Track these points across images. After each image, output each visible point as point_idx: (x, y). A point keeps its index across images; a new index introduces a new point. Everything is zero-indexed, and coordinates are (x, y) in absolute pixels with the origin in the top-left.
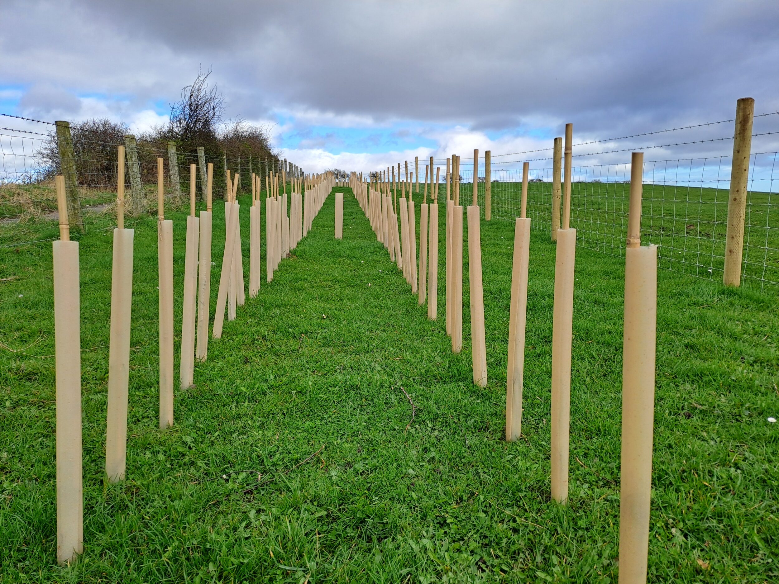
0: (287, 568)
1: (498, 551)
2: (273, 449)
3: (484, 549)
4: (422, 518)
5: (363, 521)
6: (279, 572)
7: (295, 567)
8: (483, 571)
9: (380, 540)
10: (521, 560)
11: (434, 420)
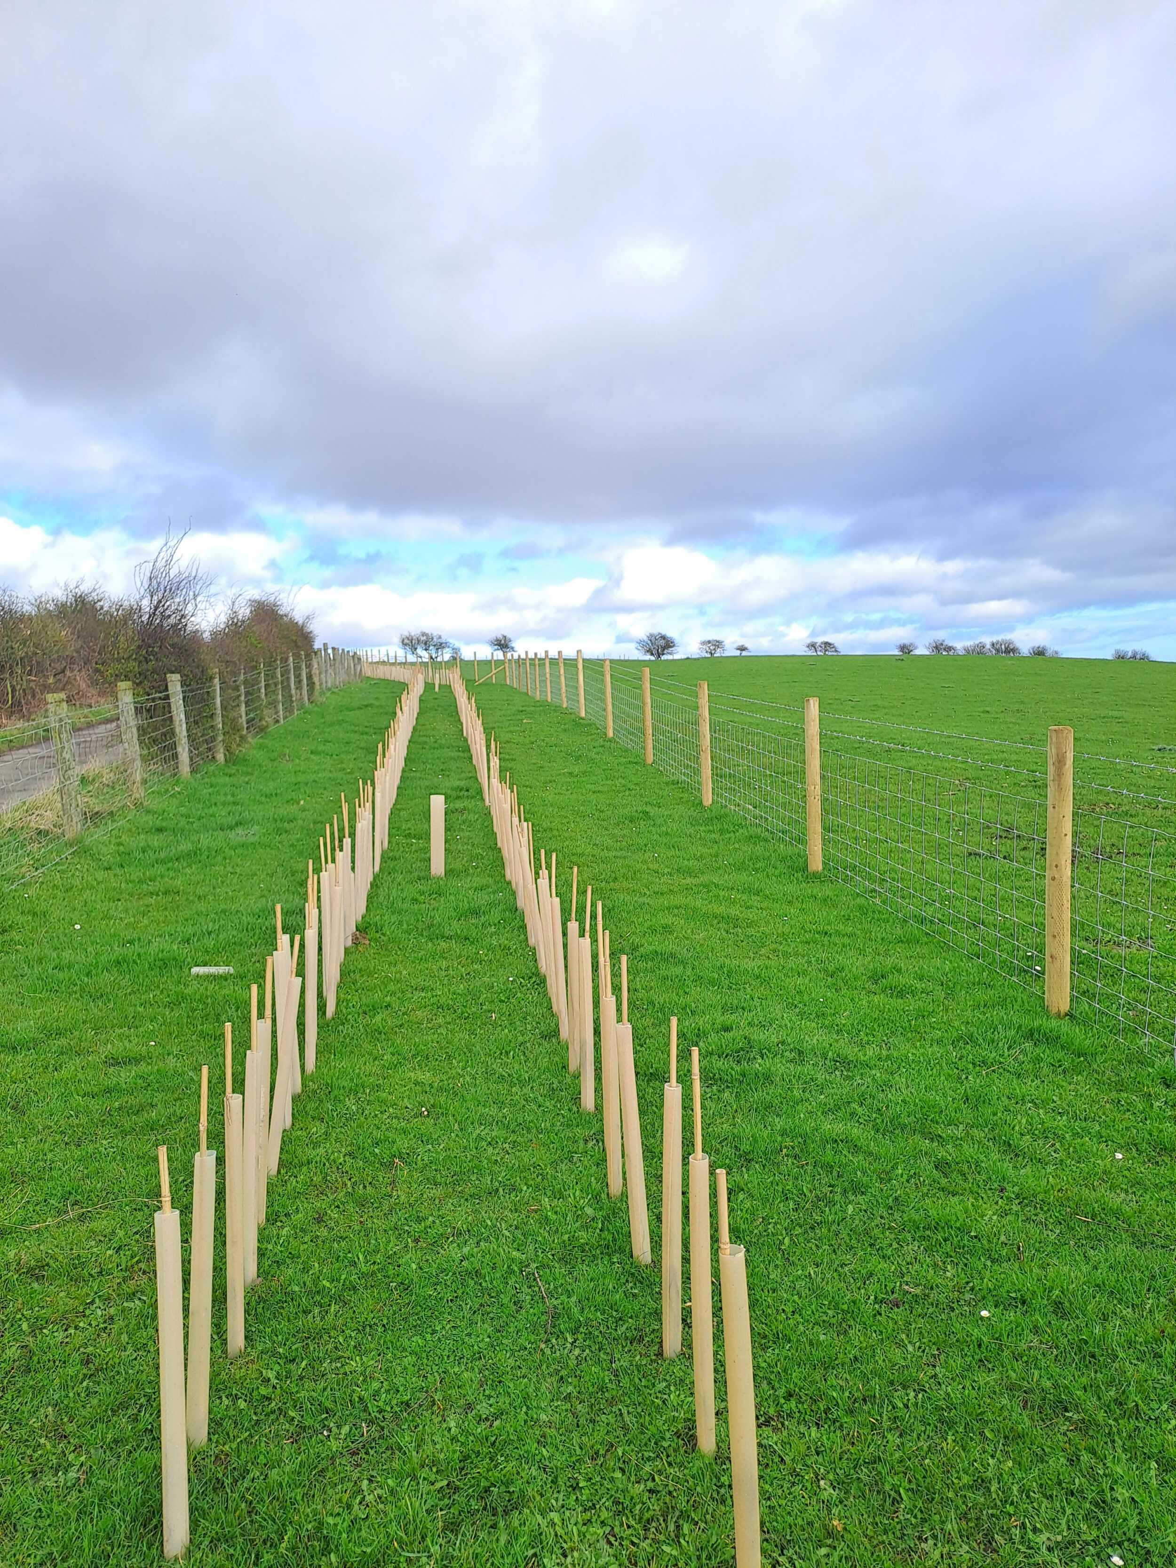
0: (411, 1555)
1: (631, 1519)
2: (375, 1385)
3: (617, 1518)
4: (552, 1482)
5: (487, 1490)
6: (402, 1559)
7: (419, 1552)
8: (611, 1544)
9: (506, 1513)
10: (654, 1530)
11: (575, 1331)
